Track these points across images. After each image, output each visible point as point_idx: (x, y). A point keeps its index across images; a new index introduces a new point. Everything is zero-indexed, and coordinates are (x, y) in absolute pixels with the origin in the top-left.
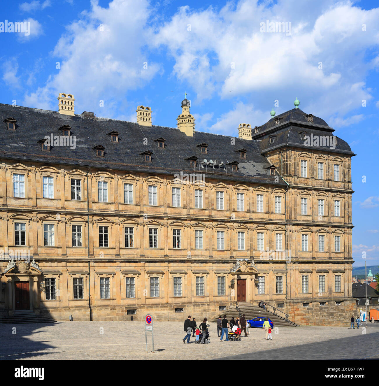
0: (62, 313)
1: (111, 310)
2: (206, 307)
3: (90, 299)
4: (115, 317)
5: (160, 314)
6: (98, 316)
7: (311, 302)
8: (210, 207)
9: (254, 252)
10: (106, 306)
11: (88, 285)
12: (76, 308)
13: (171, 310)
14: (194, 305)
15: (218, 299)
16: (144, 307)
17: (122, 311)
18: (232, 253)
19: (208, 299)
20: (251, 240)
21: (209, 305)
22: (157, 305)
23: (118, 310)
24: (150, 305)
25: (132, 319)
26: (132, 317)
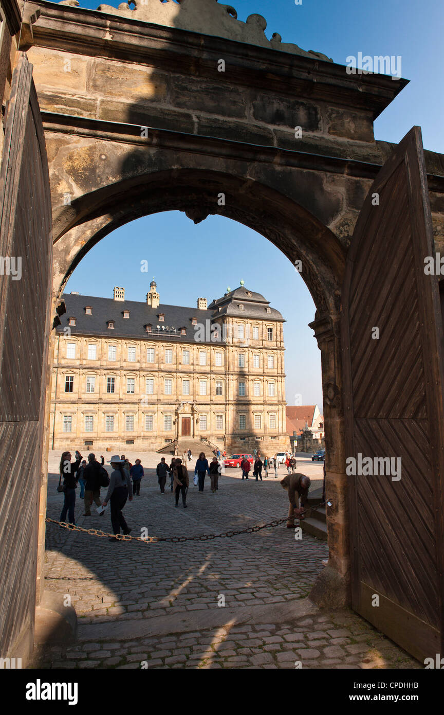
2: (153, 440)
3: (53, 432)
4: (74, 447)
5: (114, 445)
6: (60, 446)
7: (248, 437)
8: (160, 360)
9: (197, 397)
10: (67, 439)
11: (53, 421)
13: (123, 442)
14: (143, 439)
15: (165, 434)
16: (99, 439)
17: (80, 443)
18: (178, 397)
19: (155, 434)
20: (194, 386)
21: (156, 438)
22: (110, 438)
23: (77, 442)
24: (105, 438)
25: (89, 449)
26: (88, 447)
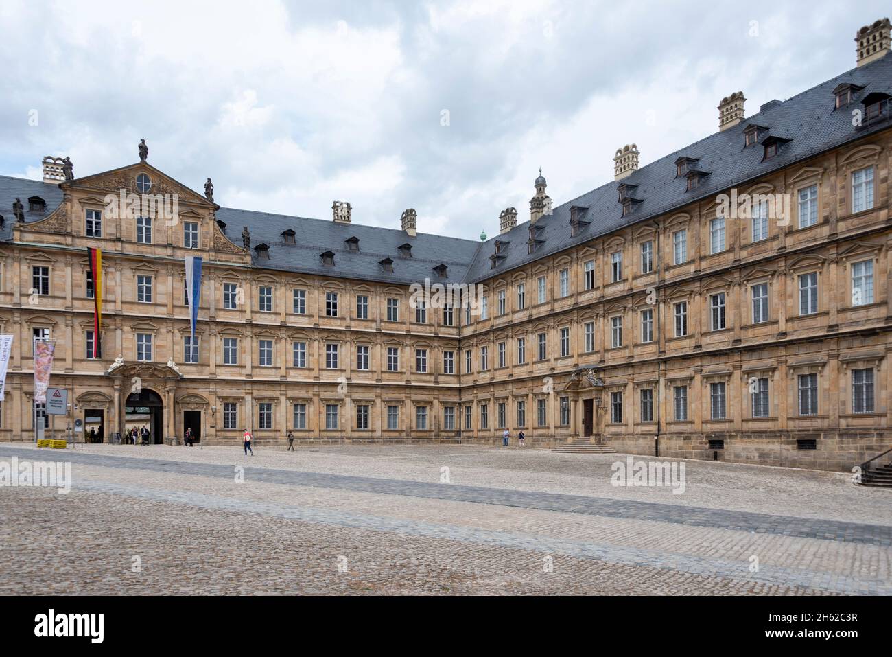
0: (625, 442)
1: (685, 439)
2: (873, 441)
3: (659, 421)
4: (691, 453)
5: (766, 451)
6: (667, 449)
10: (679, 434)
11: (657, 399)
12: (642, 436)
13: (788, 443)
14: (840, 435)
16: (735, 437)
17: (701, 443)
19: (883, 422)
22: (759, 434)
23: (695, 441)
24: (749, 433)
25: (716, 458)
26: (716, 453)
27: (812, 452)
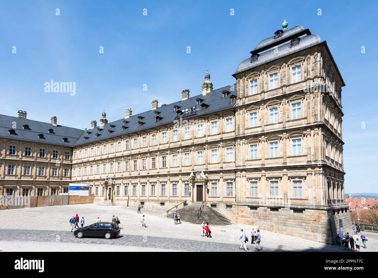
0: (120, 202)
1: (135, 202)
3: (129, 196)
6: (130, 205)
10: (134, 200)
11: (129, 189)
13: (159, 204)
14: (170, 202)
15: (183, 199)
16: (147, 201)
18: (193, 167)
20: (206, 156)
21: (177, 202)
22: (152, 201)
23: (137, 202)
27: (164, 206)
